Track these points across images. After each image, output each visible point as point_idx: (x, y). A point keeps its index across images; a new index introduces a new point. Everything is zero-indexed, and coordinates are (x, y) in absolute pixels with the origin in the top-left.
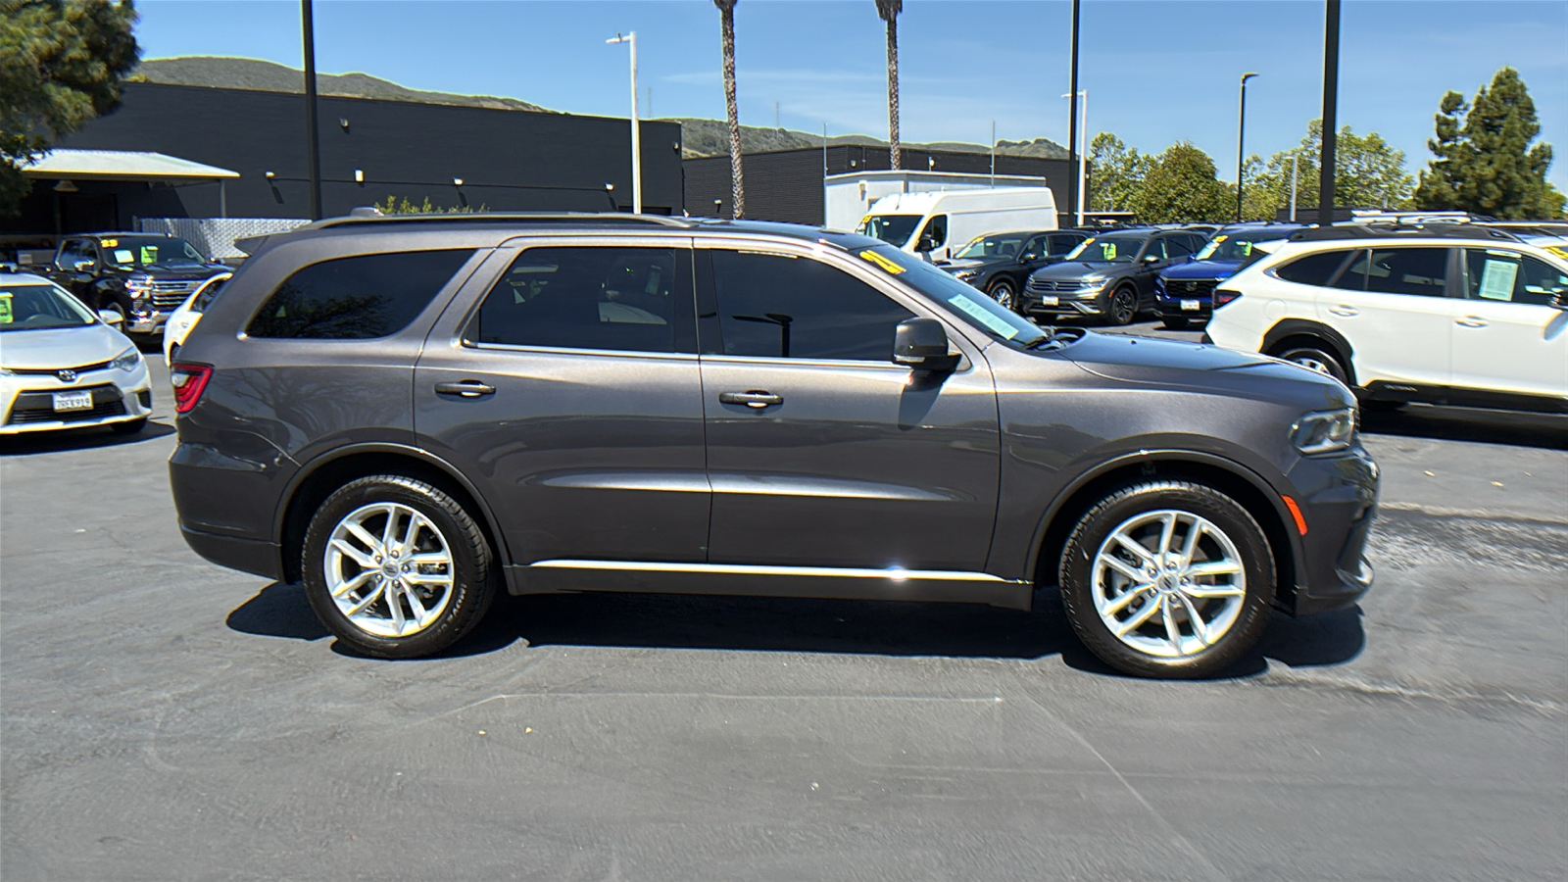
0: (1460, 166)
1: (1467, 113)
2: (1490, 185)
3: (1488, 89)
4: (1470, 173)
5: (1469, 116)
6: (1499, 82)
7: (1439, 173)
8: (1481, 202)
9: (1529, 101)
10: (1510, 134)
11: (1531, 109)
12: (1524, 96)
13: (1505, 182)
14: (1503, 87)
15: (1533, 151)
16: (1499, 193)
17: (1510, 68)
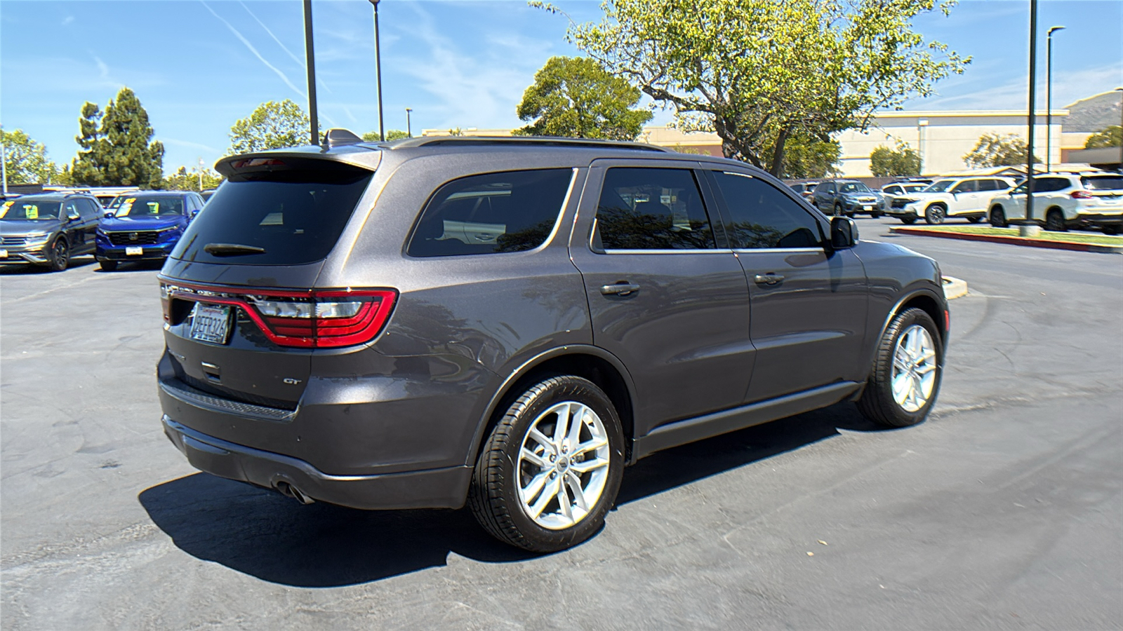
0: (103, 156)
1: (102, 118)
2: (126, 169)
3: (116, 102)
4: (111, 160)
5: (104, 120)
6: (122, 98)
7: (88, 161)
8: (122, 181)
9: (145, 112)
10: (135, 134)
11: (146, 117)
12: (140, 108)
13: (137, 167)
14: (125, 101)
15: (152, 146)
16: (134, 175)
17: (128, 89)
